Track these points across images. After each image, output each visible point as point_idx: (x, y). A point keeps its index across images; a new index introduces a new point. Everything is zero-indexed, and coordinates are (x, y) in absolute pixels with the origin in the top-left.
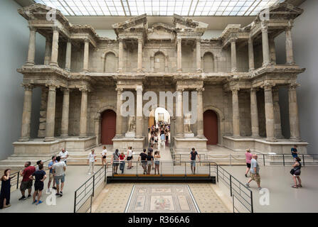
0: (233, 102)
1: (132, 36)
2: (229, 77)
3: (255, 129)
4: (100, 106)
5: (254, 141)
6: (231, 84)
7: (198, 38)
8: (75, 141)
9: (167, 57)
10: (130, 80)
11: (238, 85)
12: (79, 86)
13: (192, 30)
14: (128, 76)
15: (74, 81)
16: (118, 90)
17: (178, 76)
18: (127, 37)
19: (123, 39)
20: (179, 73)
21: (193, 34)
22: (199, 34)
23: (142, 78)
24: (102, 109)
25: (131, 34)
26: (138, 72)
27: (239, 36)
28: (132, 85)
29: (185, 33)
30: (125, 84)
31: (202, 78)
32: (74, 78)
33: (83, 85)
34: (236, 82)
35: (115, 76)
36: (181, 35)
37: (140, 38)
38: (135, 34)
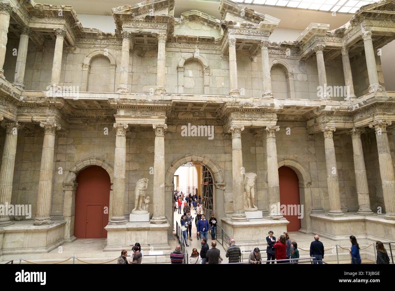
0: (327, 152)
1: (147, 29)
2: (318, 108)
3: (364, 199)
4: (76, 158)
5: (364, 221)
6: (320, 120)
7: (263, 39)
8: (27, 232)
9: (208, 68)
10: (143, 108)
11: (333, 123)
12: (40, 117)
13: (253, 26)
14: (141, 101)
15: (32, 108)
16: (117, 128)
17: (233, 104)
18: (137, 29)
19: (131, 33)
20: (234, 97)
21: (256, 33)
22: (266, 33)
23: (166, 105)
24: (79, 164)
25: (147, 25)
26: (158, 94)
27: (327, 41)
28: (146, 117)
29: (242, 30)
30: (133, 116)
31: (275, 108)
32: (33, 102)
33: (49, 116)
34: (330, 118)
35: (115, 100)
36: (236, 33)
37: (163, 34)
38: (153, 25)
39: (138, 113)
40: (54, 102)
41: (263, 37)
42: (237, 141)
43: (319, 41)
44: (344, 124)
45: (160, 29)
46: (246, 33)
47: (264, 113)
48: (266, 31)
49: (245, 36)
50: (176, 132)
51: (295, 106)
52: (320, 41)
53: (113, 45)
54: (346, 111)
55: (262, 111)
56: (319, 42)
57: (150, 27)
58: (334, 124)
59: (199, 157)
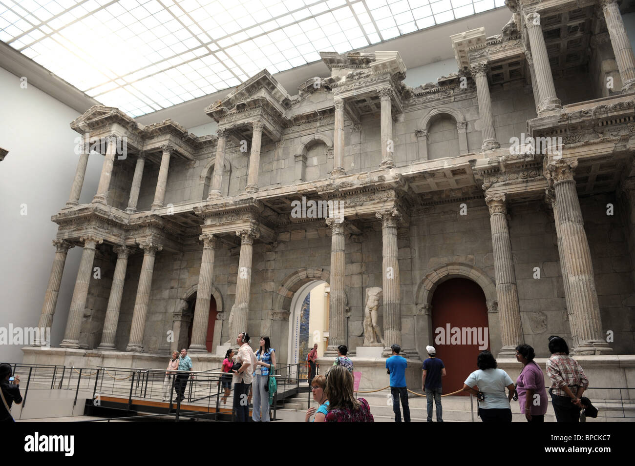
1: (241, 120)
4: (188, 283)
6: (484, 185)
7: (381, 87)
9: (331, 149)
10: (228, 213)
11: (499, 186)
12: (141, 239)
13: (364, 73)
14: (223, 205)
15: (136, 230)
16: (203, 241)
17: (325, 188)
18: (231, 124)
19: (224, 130)
20: (331, 179)
21: (370, 82)
22: (384, 77)
23: (247, 205)
24: (189, 290)
25: (241, 116)
26: (244, 194)
27: (491, 54)
28: (231, 223)
29: (349, 84)
30: (218, 224)
31: (386, 182)
32: (135, 223)
33: (147, 236)
34: (493, 179)
35: (199, 209)
36: (341, 91)
37: (256, 121)
38: (247, 114)
39: (224, 220)
40: (149, 221)
41: (380, 84)
42: (337, 240)
43: (475, 58)
44: (524, 185)
45: (254, 116)
46: (356, 87)
47: (374, 193)
48: (384, 75)
49: (355, 91)
50: (290, 241)
51: (426, 172)
52: (478, 58)
53: (229, 148)
54: (522, 160)
55: (370, 190)
56: (476, 60)
57: (243, 117)
58: (504, 188)
59: (315, 272)
